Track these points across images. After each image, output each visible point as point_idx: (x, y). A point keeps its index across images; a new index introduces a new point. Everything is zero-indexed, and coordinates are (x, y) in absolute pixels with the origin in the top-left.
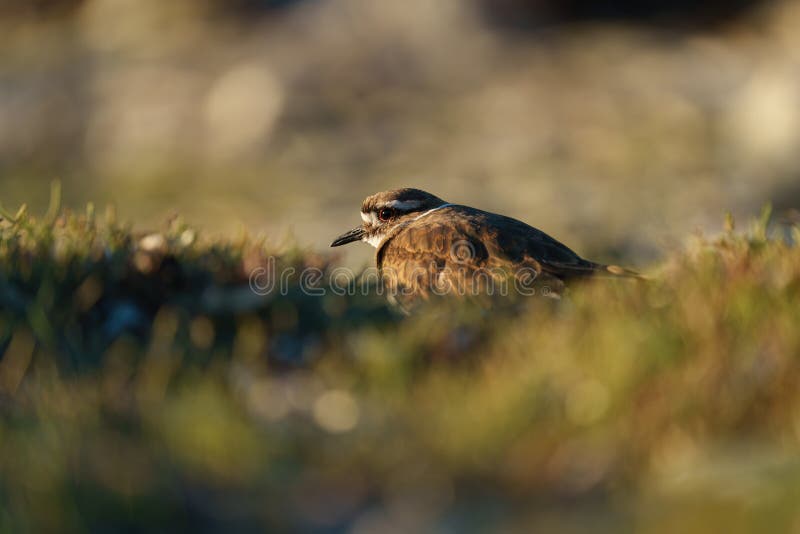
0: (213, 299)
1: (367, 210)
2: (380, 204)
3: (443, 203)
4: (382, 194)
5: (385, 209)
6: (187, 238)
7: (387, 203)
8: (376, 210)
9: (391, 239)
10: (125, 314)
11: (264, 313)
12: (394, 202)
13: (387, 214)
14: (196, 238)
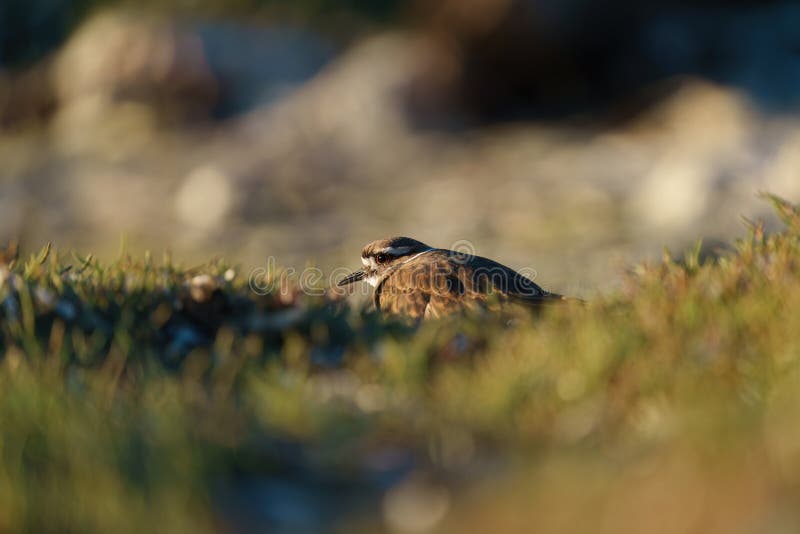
0: (257, 321)
1: (366, 255)
2: (377, 250)
3: (429, 248)
4: (378, 242)
5: (381, 254)
6: (229, 275)
7: (383, 250)
8: (375, 256)
9: (385, 280)
10: (186, 335)
11: (304, 329)
12: (388, 248)
13: (383, 258)
14: (236, 276)
